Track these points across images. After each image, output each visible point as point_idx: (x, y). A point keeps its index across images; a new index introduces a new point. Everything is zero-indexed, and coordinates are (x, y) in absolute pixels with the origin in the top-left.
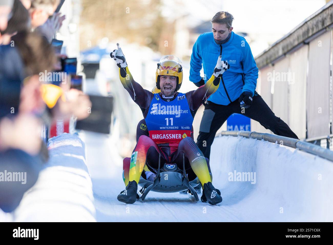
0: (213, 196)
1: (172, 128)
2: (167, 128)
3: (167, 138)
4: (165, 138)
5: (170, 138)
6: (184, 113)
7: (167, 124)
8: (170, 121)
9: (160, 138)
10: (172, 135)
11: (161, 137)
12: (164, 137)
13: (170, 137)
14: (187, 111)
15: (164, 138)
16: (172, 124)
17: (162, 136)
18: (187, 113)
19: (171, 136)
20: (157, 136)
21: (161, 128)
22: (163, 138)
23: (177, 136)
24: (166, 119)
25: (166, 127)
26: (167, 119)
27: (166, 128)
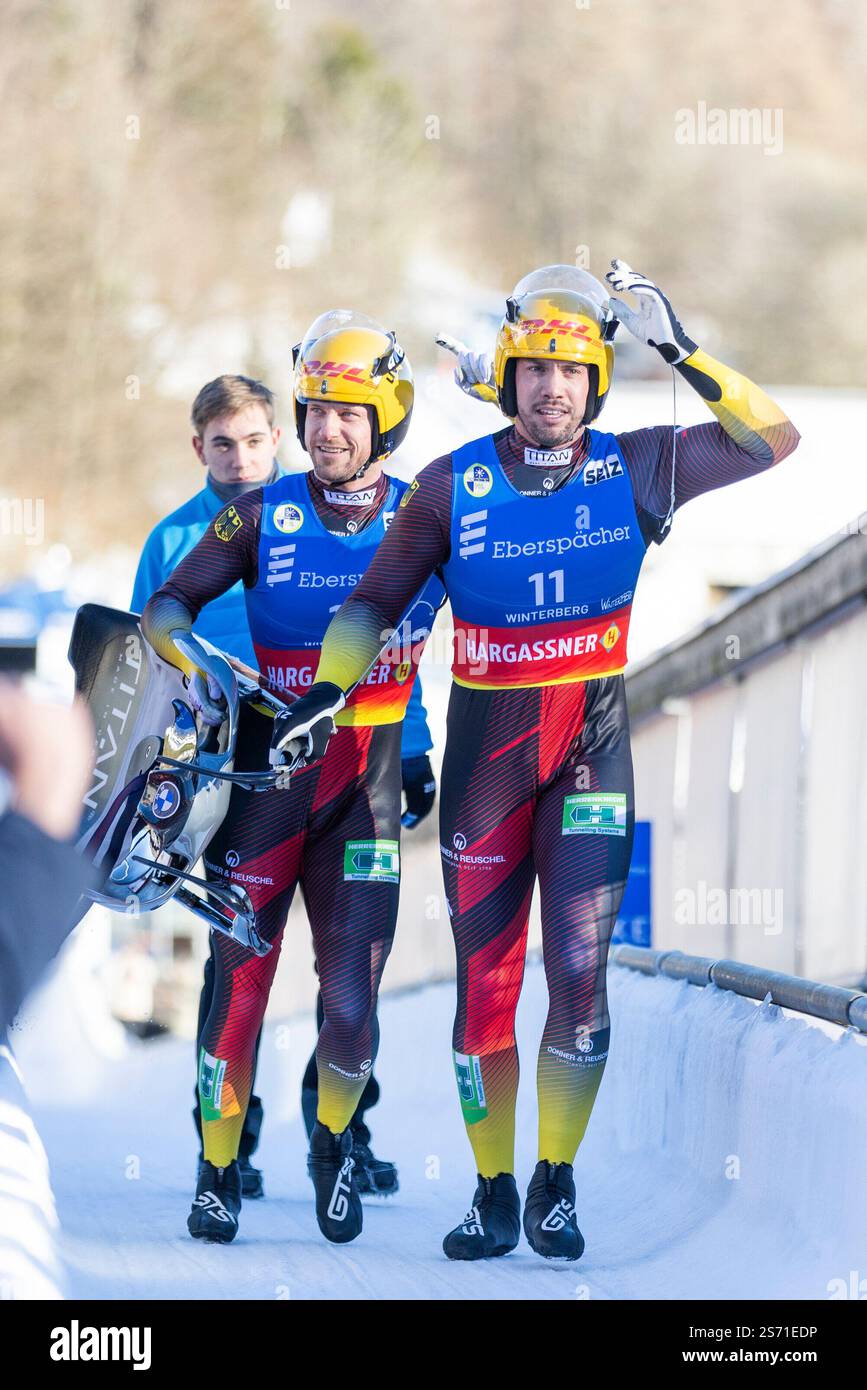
0: (553, 1223)
1: (559, 613)
2: (537, 615)
3: (536, 659)
4: (530, 659)
5: (548, 657)
6: (612, 540)
7: (540, 600)
8: (549, 585)
9: (506, 659)
10: (557, 642)
11: (510, 657)
12: (525, 653)
13: (550, 653)
14: (627, 529)
15: (525, 660)
16: (560, 597)
17: (517, 650)
18: (628, 537)
19: (555, 646)
20: (491, 650)
21: (511, 618)
22: (520, 660)
23: (578, 645)
24: (531, 579)
25: (534, 613)
26: (538, 579)
27: (531, 616)
